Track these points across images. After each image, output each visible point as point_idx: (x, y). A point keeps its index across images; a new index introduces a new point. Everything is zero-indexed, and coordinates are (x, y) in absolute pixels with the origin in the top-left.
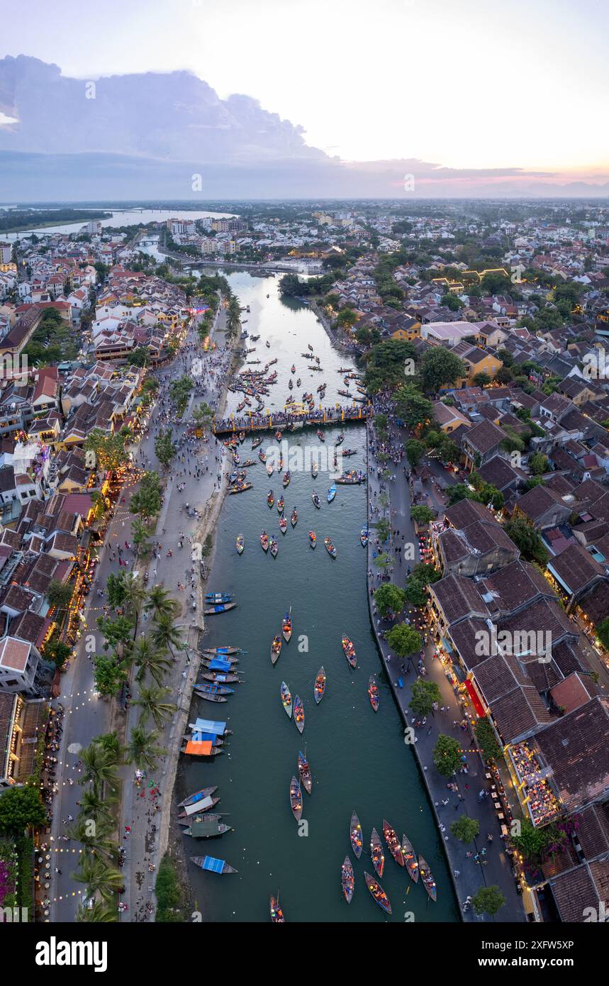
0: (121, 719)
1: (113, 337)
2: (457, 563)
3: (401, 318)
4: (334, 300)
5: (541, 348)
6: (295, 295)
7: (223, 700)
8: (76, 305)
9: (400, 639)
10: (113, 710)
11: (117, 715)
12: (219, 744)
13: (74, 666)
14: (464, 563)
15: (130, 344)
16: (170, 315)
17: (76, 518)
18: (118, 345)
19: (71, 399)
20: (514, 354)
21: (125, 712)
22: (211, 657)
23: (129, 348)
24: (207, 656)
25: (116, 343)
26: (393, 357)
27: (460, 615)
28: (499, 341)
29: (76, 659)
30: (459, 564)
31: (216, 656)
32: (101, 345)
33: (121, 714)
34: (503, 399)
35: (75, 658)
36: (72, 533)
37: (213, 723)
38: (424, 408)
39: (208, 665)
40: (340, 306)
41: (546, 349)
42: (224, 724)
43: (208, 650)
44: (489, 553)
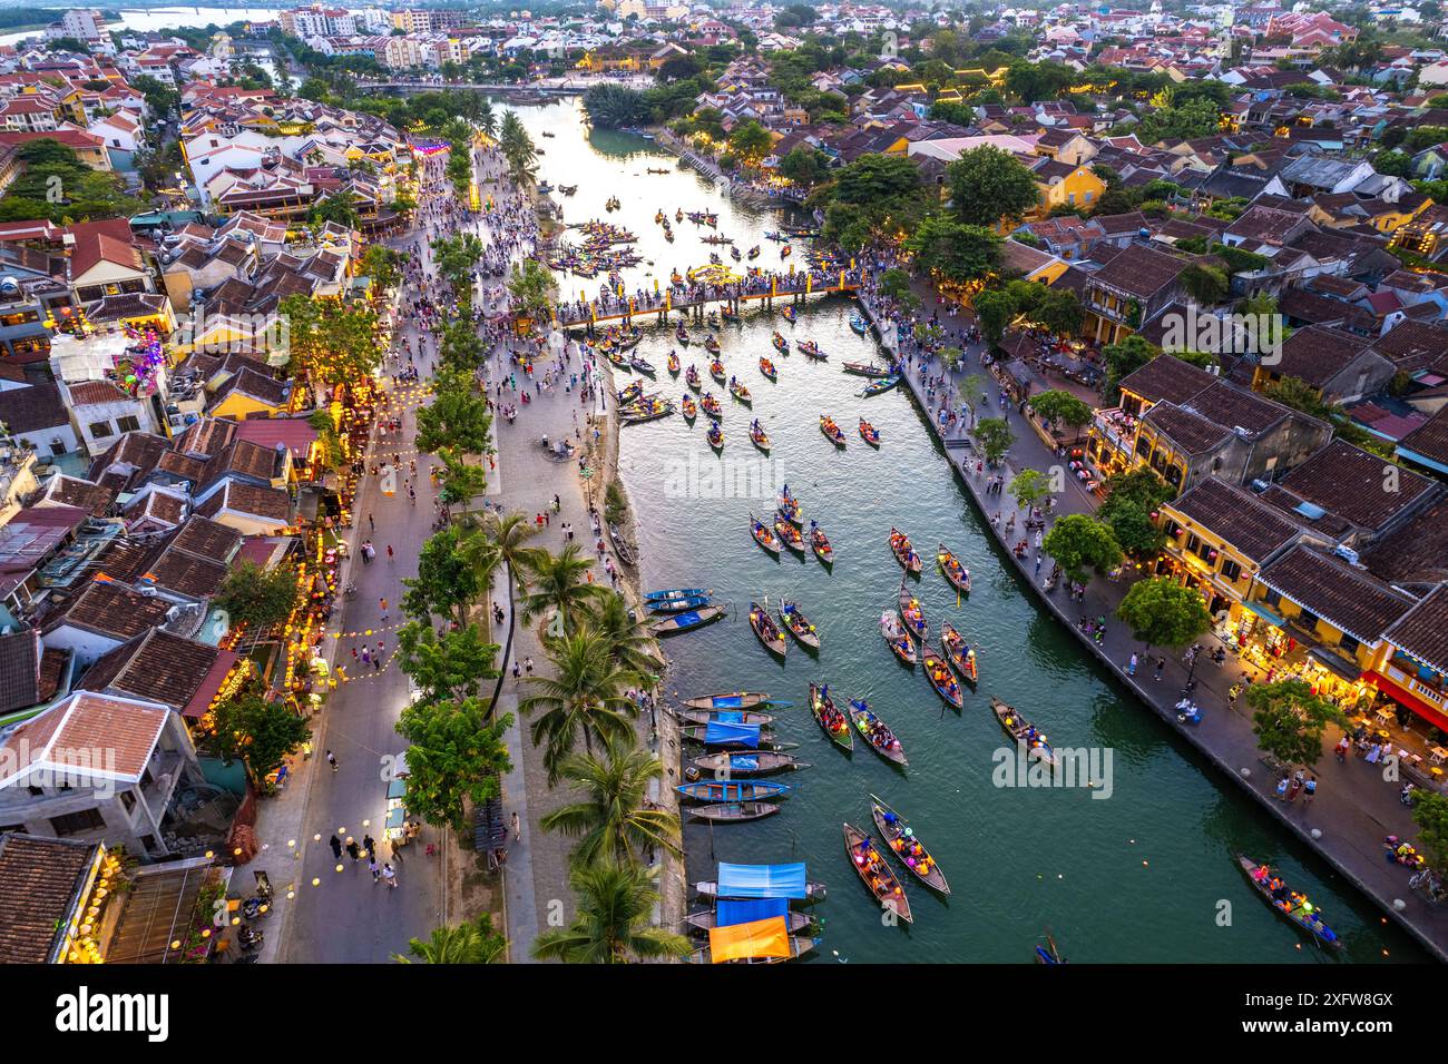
0: (482, 896)
1: (258, 178)
2: (1210, 455)
3: (860, 139)
4: (711, 122)
5: (1178, 165)
6: (620, 124)
7: (768, 809)
8: (116, 143)
9: (1164, 607)
10: (453, 875)
11: (468, 885)
12: (798, 925)
13: (307, 779)
14: (1223, 455)
15: (307, 190)
16: (373, 151)
17: (280, 458)
18: (276, 193)
19: (192, 271)
20: (1122, 173)
21: (495, 873)
22: (705, 719)
23: (305, 199)
24: (693, 716)
25: (272, 188)
26: (881, 186)
27: (1274, 543)
28: (1079, 159)
29: (310, 762)
30: (1213, 458)
31: (714, 714)
32: (229, 192)
33: (479, 879)
34: (1133, 233)
35: (306, 757)
36: (277, 483)
37: (767, 871)
38: (988, 243)
39: (698, 734)
40: (728, 128)
41: (1187, 165)
42: (801, 867)
43: (692, 703)
44: (1272, 431)
